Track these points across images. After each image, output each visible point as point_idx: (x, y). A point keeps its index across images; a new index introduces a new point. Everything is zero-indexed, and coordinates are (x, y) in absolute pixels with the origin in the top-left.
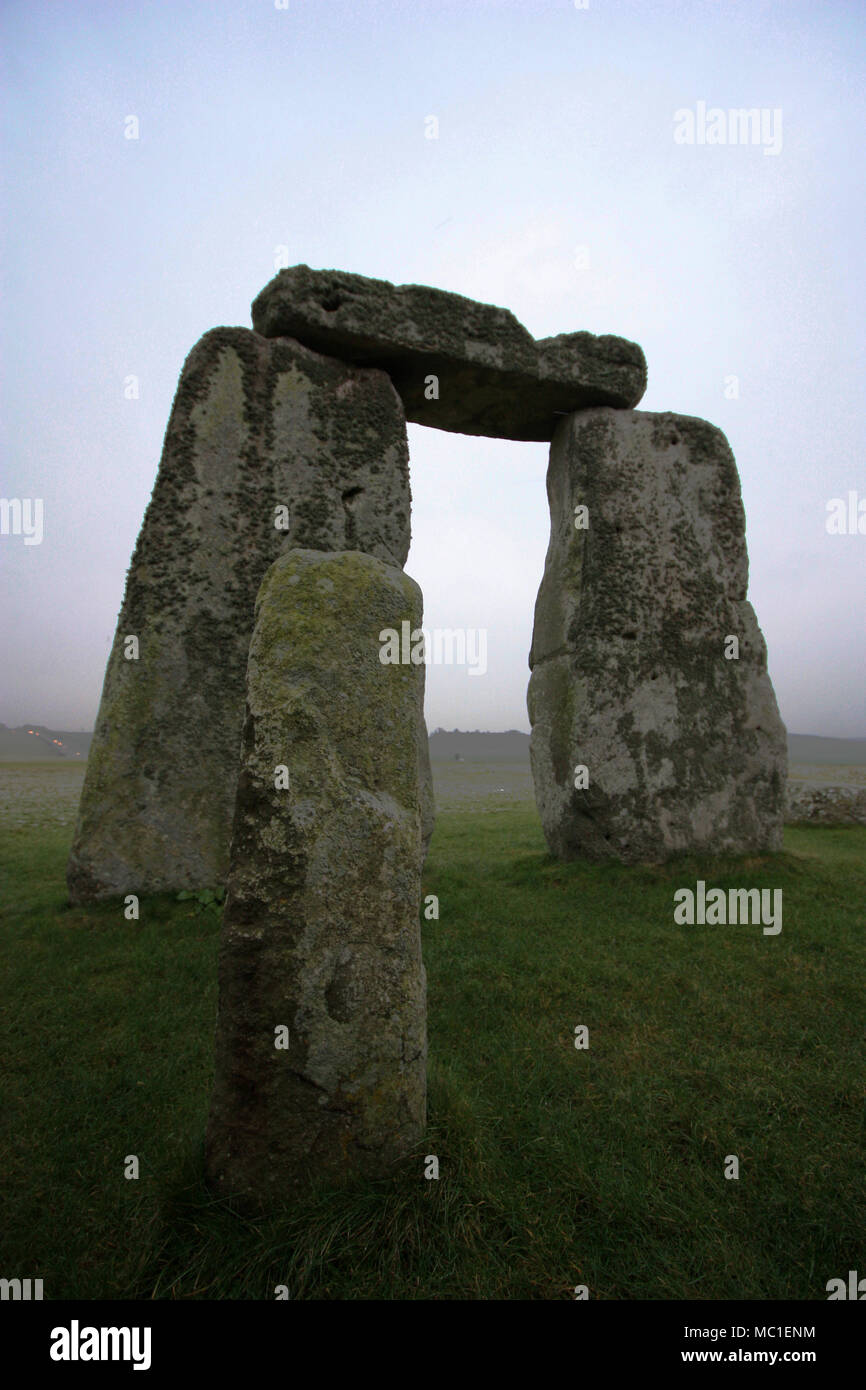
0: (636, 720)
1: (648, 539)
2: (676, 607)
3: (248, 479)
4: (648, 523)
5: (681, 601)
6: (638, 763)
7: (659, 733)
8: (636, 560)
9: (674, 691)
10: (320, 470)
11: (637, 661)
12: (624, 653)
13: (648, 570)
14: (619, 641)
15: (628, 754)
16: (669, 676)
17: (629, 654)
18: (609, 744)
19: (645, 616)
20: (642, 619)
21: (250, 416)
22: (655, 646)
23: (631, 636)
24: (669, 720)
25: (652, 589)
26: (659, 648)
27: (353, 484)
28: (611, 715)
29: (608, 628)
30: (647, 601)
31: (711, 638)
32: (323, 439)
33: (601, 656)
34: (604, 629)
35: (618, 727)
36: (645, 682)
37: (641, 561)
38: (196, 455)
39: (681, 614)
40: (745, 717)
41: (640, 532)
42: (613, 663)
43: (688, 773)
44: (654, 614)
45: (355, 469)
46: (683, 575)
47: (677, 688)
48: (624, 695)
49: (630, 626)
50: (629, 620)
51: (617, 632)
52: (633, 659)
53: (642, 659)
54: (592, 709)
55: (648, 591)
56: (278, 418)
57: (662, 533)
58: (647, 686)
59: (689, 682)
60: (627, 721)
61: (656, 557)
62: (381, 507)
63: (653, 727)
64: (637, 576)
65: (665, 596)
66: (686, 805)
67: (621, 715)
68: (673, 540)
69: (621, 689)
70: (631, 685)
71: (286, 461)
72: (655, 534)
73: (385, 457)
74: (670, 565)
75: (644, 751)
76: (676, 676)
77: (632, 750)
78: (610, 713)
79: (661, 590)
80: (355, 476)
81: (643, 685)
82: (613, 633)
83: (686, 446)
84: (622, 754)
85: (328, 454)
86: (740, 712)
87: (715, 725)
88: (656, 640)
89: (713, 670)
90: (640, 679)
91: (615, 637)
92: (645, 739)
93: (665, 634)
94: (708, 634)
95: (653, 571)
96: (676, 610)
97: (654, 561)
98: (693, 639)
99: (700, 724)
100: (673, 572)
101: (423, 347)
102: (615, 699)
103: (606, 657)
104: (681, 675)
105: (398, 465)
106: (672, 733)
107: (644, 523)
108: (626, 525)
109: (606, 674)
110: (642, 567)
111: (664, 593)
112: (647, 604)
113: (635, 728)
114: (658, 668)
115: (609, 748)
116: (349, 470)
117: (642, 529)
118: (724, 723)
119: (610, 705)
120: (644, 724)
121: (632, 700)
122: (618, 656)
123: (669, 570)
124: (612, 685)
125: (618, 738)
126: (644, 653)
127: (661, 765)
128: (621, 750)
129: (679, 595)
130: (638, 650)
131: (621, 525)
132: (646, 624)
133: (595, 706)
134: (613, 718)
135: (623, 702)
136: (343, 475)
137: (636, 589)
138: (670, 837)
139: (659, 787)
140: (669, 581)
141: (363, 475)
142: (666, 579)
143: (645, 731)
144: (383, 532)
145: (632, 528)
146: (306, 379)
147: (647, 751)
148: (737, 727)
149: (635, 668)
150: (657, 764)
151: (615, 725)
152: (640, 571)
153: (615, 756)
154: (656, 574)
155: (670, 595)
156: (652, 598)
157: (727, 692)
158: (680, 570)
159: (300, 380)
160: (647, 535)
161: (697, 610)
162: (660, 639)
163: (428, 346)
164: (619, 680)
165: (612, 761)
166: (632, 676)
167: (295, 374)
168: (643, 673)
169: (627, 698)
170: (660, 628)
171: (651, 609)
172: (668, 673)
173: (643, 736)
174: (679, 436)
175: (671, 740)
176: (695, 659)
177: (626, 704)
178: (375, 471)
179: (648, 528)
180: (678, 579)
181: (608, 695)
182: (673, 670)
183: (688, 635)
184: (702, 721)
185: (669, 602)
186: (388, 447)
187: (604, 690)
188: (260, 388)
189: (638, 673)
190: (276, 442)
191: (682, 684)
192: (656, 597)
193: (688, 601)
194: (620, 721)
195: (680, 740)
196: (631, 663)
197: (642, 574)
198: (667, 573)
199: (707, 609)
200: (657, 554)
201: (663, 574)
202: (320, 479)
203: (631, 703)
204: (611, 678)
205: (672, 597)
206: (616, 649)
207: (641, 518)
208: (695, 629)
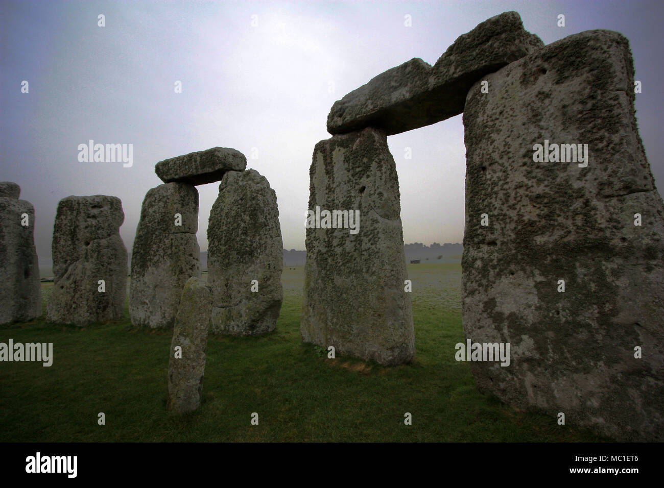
0: (498, 304)
1: (501, 170)
2: (526, 218)
3: (329, 197)
4: (501, 158)
5: (530, 213)
6: (502, 335)
7: (520, 316)
8: (492, 189)
9: (532, 284)
10: (349, 185)
11: (495, 262)
12: (486, 256)
13: (501, 195)
14: (485, 248)
15: (493, 326)
16: (525, 272)
17: (489, 257)
18: (479, 318)
19: (502, 229)
20: (500, 231)
21: (327, 173)
22: (511, 250)
23: (493, 243)
24: (530, 307)
25: (505, 208)
26: (514, 252)
27: (361, 186)
28: (478, 298)
29: (476, 240)
30: (501, 217)
31: (565, 240)
32: (349, 171)
33: (470, 259)
34: (473, 241)
35: (484, 307)
36: (503, 277)
37: (496, 189)
38: (316, 194)
39: (531, 223)
40: (615, 312)
41: (496, 167)
42: (479, 263)
43: (550, 351)
44: (508, 226)
45: (360, 179)
46: (530, 192)
47: (536, 282)
48: (487, 286)
49: (490, 237)
50: (489, 233)
51: (483, 242)
52: (492, 260)
53: (499, 260)
54: (466, 294)
55: (502, 210)
56: (335, 169)
57: (513, 162)
58: (505, 281)
59: (546, 277)
60: (490, 304)
61: (507, 183)
62: (372, 192)
63: (514, 310)
64: (493, 200)
65: (515, 212)
66: (548, 375)
67: (486, 300)
68: (525, 164)
69: (484, 282)
70: (491, 279)
71: (337, 186)
72: (506, 164)
73: (371, 168)
74: (519, 186)
75: (506, 327)
76: (532, 272)
77: (496, 324)
78: (477, 297)
79: (512, 207)
80: (361, 182)
81: (502, 279)
82: (479, 243)
83: (554, 71)
84: (489, 326)
85: (350, 177)
86: (608, 307)
87: (578, 315)
88: (512, 246)
89: (574, 267)
90: (499, 275)
91: (481, 245)
92: (507, 319)
93: (518, 240)
94: (562, 237)
95: (505, 194)
96: (526, 221)
97: (506, 186)
98: (545, 243)
99: (561, 313)
100: (521, 191)
101: (373, 110)
102: (480, 288)
103: (474, 260)
104: (537, 272)
105: (378, 169)
106: (531, 317)
107: (497, 159)
108: (486, 164)
109: (473, 271)
110: (496, 193)
111: (515, 209)
112: (502, 220)
113: (498, 309)
114: (512, 267)
115: (479, 320)
116: (358, 181)
117: (496, 164)
118: (587, 315)
119: (478, 292)
120: (506, 307)
121: (493, 290)
122: (482, 259)
123: (518, 190)
124: (477, 279)
125: (485, 315)
126: (501, 256)
127: (521, 340)
128: (488, 323)
129: (529, 208)
130: (496, 254)
131: (484, 165)
132: (503, 234)
133: (467, 291)
134: (480, 301)
135: (486, 291)
136: (357, 183)
137: (493, 209)
138: (532, 395)
139: (521, 355)
140: (519, 199)
141: (364, 181)
142: (515, 198)
143: (507, 312)
144: (372, 204)
145: (490, 165)
146: (342, 148)
147: (509, 327)
148: (604, 319)
149: (494, 267)
150: (518, 338)
151: (481, 305)
152: (494, 196)
153: (483, 327)
154: (507, 196)
155: (520, 211)
156: (505, 215)
157: (593, 287)
158: (528, 188)
159: (340, 150)
160: (500, 167)
161: (548, 217)
162: (514, 245)
163: (376, 109)
164: (483, 276)
165: (482, 329)
166: (492, 273)
167: (337, 149)
168: (501, 271)
169: (489, 288)
170: (513, 236)
171: (506, 223)
172: (524, 270)
173: (505, 316)
174: (546, 66)
175: (531, 322)
176: (549, 259)
177: (489, 292)
178: (368, 176)
179: (500, 162)
180: (527, 196)
181: (475, 285)
182: (528, 268)
183: (539, 240)
184: (564, 310)
185: (520, 216)
186: (372, 163)
187: (472, 282)
188: (329, 161)
189: (497, 270)
190: (335, 179)
191: (540, 279)
192: (508, 213)
193: (538, 212)
194: (486, 303)
195: (540, 323)
196: (491, 264)
197: (496, 197)
198: (516, 194)
199: (559, 216)
200: (508, 180)
201: (513, 195)
202: (349, 188)
203: (492, 292)
204: (477, 274)
205: (522, 211)
206: (481, 254)
207: (496, 156)
208: (548, 234)
